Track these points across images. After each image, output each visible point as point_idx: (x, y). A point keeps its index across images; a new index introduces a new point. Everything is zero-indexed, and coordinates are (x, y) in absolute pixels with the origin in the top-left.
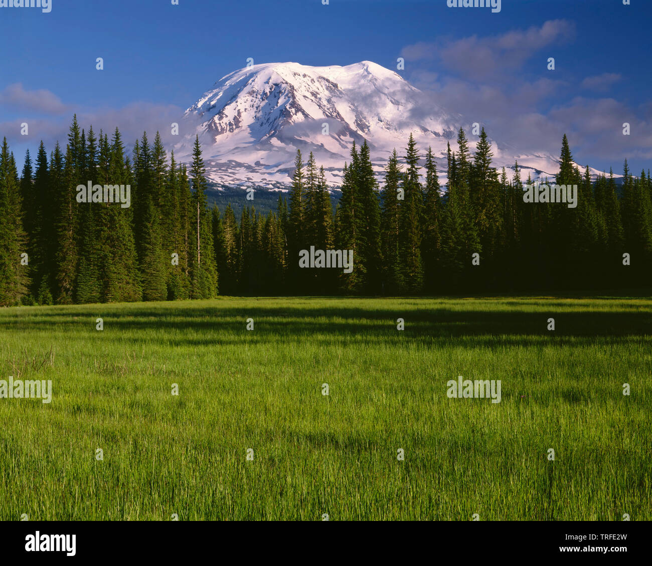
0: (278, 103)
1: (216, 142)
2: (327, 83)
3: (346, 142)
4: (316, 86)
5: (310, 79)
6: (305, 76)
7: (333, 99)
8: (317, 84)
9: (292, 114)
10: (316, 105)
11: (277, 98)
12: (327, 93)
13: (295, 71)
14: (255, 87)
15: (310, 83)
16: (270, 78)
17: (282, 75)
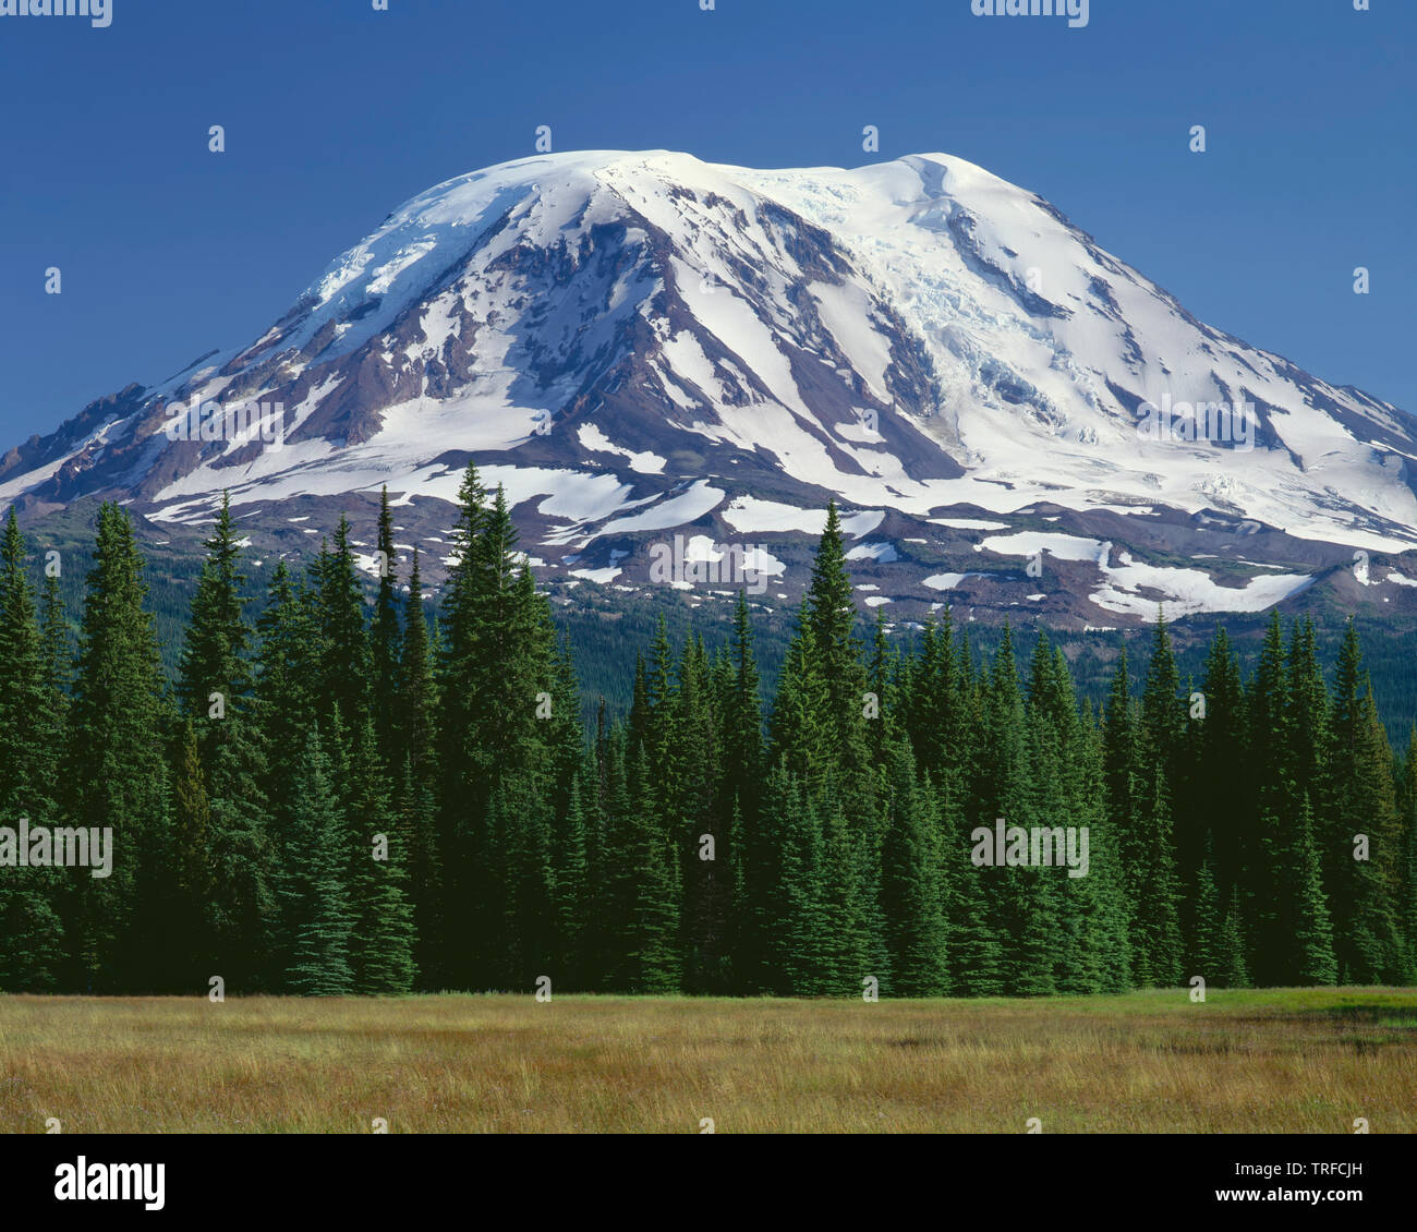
0: (610, 294)
1: (380, 429)
2: (792, 230)
3: (855, 445)
4: (754, 240)
5: (730, 213)
6: (712, 201)
7: (815, 288)
8: (755, 232)
9: (658, 337)
10: (748, 307)
11: (607, 277)
12: (791, 266)
13: (677, 184)
14: (529, 235)
15: (729, 228)
16: (587, 204)
17: (628, 196)
